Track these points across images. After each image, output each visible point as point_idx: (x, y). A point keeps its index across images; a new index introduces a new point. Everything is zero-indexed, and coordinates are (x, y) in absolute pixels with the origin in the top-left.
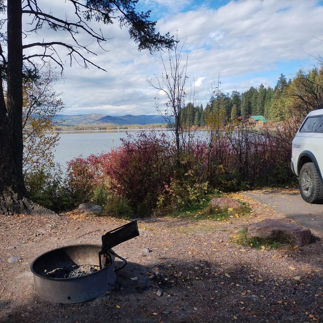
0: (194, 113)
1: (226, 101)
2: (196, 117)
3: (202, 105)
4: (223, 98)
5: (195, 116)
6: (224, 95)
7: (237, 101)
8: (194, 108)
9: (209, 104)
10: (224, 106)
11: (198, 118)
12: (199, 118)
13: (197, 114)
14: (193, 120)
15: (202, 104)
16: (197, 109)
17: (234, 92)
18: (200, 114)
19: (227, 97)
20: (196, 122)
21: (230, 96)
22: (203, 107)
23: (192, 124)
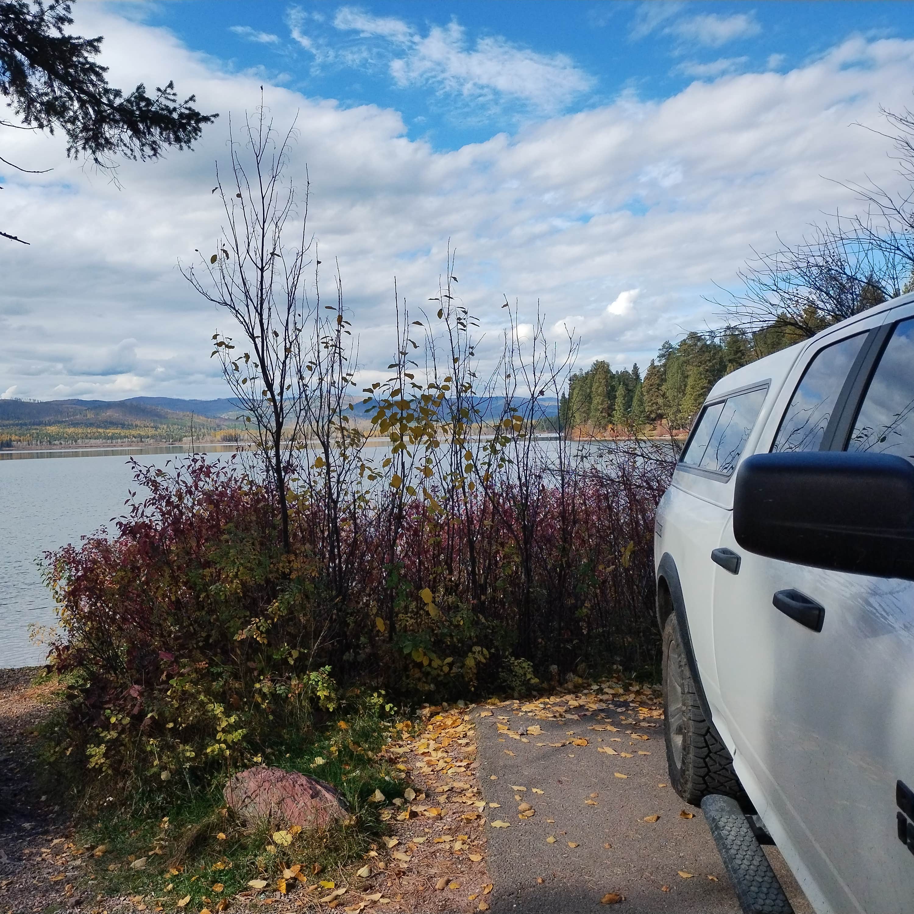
0: (614, 389)
1: (707, 354)
2: (619, 400)
3: (636, 368)
4: (696, 345)
5: (615, 397)
6: (699, 339)
7: (739, 354)
8: (613, 377)
9: (657, 363)
10: (701, 369)
11: (624, 404)
12: (628, 405)
13: (620, 391)
14: (610, 409)
15: (636, 364)
16: (623, 377)
17: (728, 328)
18: (629, 393)
19: (708, 343)
20: (617, 415)
21: (717, 341)
22: (640, 371)
23: (606, 420)
